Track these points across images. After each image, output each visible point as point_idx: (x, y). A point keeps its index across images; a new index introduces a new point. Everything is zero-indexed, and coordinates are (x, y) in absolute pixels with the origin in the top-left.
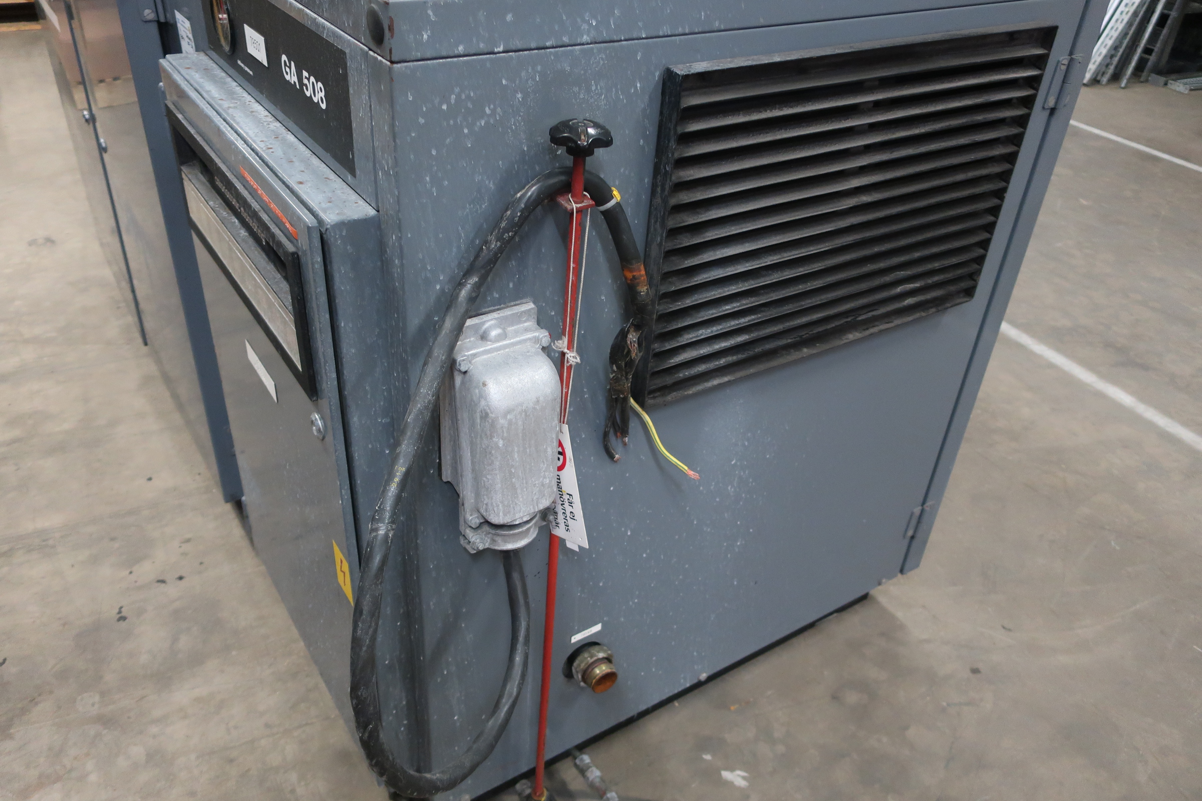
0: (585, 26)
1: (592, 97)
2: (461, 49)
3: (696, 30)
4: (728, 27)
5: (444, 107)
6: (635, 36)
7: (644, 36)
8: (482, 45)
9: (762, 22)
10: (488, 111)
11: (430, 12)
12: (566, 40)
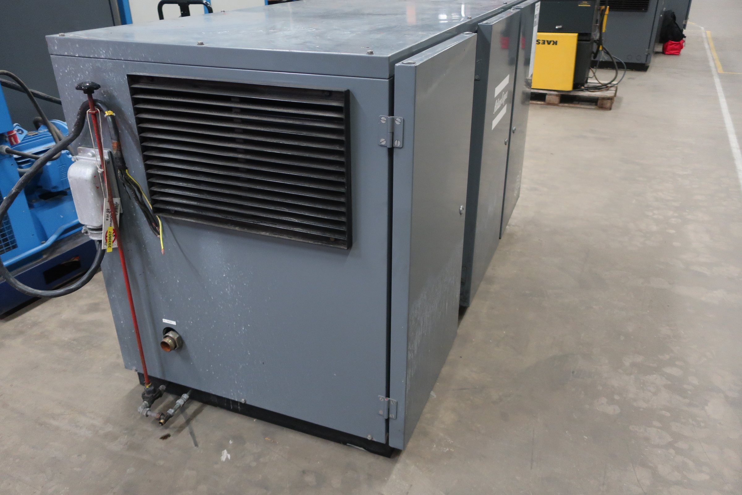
0: (101, 52)
1: (111, 78)
2: (66, 53)
3: (142, 61)
4: (155, 61)
5: (66, 71)
6: (120, 59)
7: (123, 59)
8: (72, 53)
9: (169, 61)
10: (79, 76)
11: (56, 41)
12: (96, 56)
